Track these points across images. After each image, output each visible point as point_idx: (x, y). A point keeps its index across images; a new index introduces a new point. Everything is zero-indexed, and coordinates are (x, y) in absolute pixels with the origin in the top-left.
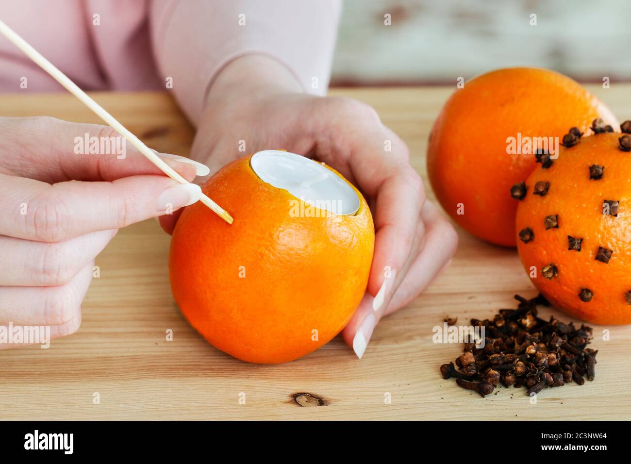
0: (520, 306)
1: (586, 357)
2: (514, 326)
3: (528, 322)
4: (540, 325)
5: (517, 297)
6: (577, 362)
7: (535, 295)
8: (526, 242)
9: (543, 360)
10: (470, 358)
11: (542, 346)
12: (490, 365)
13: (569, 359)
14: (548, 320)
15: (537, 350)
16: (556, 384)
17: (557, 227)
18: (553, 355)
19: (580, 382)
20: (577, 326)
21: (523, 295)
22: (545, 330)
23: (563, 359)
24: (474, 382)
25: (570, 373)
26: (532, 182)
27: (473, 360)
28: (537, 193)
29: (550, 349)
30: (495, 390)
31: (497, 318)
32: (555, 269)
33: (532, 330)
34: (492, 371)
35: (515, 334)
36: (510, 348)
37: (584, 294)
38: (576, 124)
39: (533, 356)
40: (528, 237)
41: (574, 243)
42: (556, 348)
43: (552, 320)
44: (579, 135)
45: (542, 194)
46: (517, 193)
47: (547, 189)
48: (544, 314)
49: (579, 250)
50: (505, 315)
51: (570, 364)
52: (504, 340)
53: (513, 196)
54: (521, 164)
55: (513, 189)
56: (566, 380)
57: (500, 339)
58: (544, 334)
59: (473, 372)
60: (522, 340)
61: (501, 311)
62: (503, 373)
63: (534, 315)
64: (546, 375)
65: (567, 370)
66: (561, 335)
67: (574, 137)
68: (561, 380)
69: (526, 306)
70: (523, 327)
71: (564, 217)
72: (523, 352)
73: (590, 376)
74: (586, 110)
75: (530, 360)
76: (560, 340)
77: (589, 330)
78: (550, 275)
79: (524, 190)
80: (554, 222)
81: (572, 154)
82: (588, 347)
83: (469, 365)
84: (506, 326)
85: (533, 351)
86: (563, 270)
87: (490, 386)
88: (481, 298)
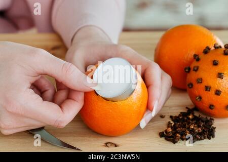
0: (188, 111)
1: (212, 129)
2: (186, 118)
3: (191, 117)
4: (195, 118)
5: (187, 108)
6: (209, 131)
7: (193, 107)
8: (190, 88)
9: (196, 131)
11: (196, 125)
12: (177, 132)
13: (205, 130)
14: (198, 116)
15: (194, 127)
16: (201, 139)
17: (201, 82)
18: (200, 129)
19: (209, 139)
20: (209, 118)
21: (189, 107)
22: (197, 120)
23: (204, 130)
24: (172, 139)
25: (206, 135)
26: (192, 66)
27: (171, 131)
28: (194, 70)
29: (199, 126)
30: (179, 141)
31: (180, 115)
32: (200, 98)
33: (192, 120)
34: (178, 135)
35: (186, 121)
36: (184, 126)
37: (211, 107)
38: (208, 45)
39: (193, 129)
40: (191, 86)
41: (208, 88)
42: (201, 126)
43: (199, 116)
44: (209, 49)
45: (196, 71)
46: (187, 70)
47: (198, 69)
48: (197, 114)
49: (209, 91)
50: (182, 114)
51: (206, 132)
52: (182, 123)
53: (186, 71)
54: (189, 59)
55: (185, 69)
56: (205, 138)
57: (181, 123)
59: (171, 135)
60: (189, 123)
61: (181, 113)
62: (182, 135)
63: (193, 114)
64: (197, 136)
66: (203, 121)
67: (207, 50)
68: (203, 138)
69: (190, 111)
70: (189, 119)
71: (204, 79)
72: (189, 128)
73: (213, 136)
74: (212, 40)
76: (202, 123)
77: (213, 120)
78: (199, 100)
79: (189, 69)
80: (200, 81)
81: (207, 56)
82: (212, 126)
83: (169, 132)
84: (183, 118)
85: (193, 127)
86: (203, 98)
87: (177, 140)
88: (174, 108)
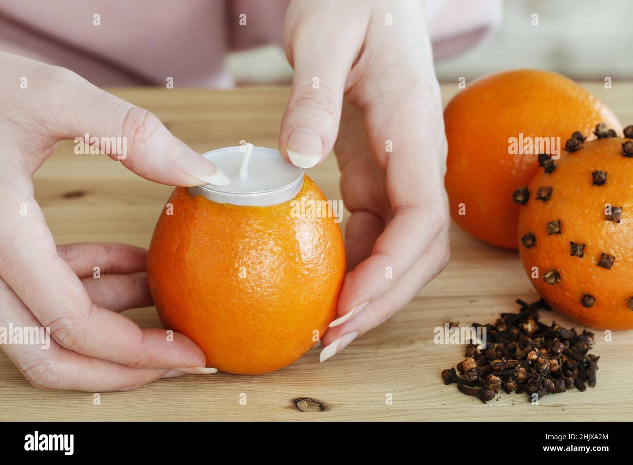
0: (522, 310)
1: (588, 363)
2: (515, 331)
3: (529, 327)
4: (542, 329)
5: (519, 302)
6: (579, 368)
7: (537, 299)
8: (528, 247)
9: (545, 367)
10: (472, 363)
11: (544, 351)
12: (491, 371)
13: (570, 365)
14: (550, 325)
15: (539, 355)
16: (558, 390)
17: (559, 232)
18: (555, 361)
19: (582, 388)
20: (579, 331)
21: (524, 299)
22: (547, 335)
23: (565, 364)
24: (476, 388)
25: (571, 379)
26: (534, 188)
27: (474, 366)
28: (540, 198)
29: (552, 354)
30: (497, 396)
31: (499, 323)
32: (557, 275)
33: (534, 335)
34: (494, 378)
35: (517, 339)
36: (511, 354)
37: (586, 299)
38: (579, 130)
39: (535, 362)
40: (530, 242)
41: (577, 249)
42: (558, 354)
43: (554, 325)
44: (582, 139)
45: (545, 199)
46: (520, 198)
47: (549, 195)
48: (546, 319)
49: (581, 256)
50: (506, 318)
51: (572, 370)
52: (506, 345)
53: (517, 201)
54: (524, 168)
55: (516, 194)
56: (568, 386)
57: (501, 344)
58: (546, 339)
59: (475, 378)
60: (524, 345)
61: (503, 315)
62: (505, 379)
63: (536, 319)
64: (548, 381)
65: (569, 376)
66: (563, 340)
67: (577, 142)
68: (563, 386)
69: (528, 311)
70: (525, 332)
71: (567, 223)
72: (525, 358)
73: (592, 383)
74: (589, 113)
75: (532, 366)
76: (562, 346)
77: (591, 335)
78: (552, 281)
79: (527, 195)
80: (556, 228)
81: (575, 159)
82: (590, 352)
83: (471, 370)
84: (508, 330)
85: (535, 357)
86: (565, 275)
87: (491, 392)
88: (482, 302)
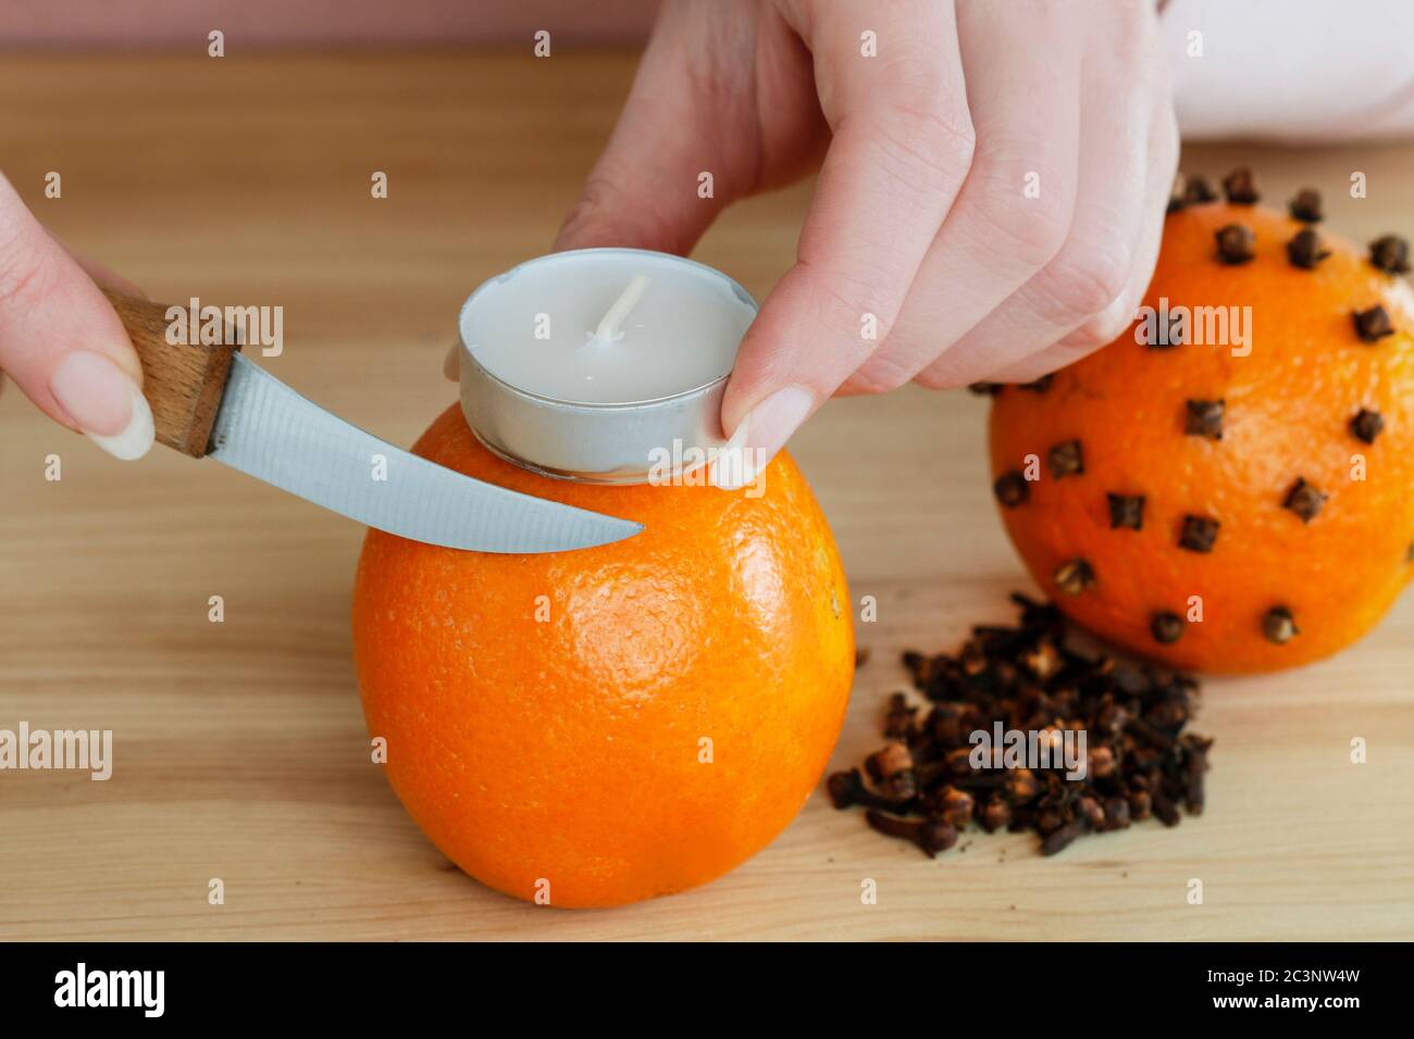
0: (1024, 620)
1: (1186, 755)
2: (1007, 673)
3: (1043, 662)
4: (1074, 669)
5: (1016, 597)
6: (1164, 769)
10: (901, 757)
12: (950, 776)
13: (1142, 762)
14: (1091, 659)
16: (1111, 825)
18: (1104, 753)
19: (1169, 819)
21: (1032, 595)
22: (1084, 685)
23: (1129, 761)
24: (911, 819)
25: (1145, 798)
27: (907, 763)
29: (1100, 736)
30: (962, 839)
31: (968, 652)
33: (1054, 684)
34: (955, 795)
35: (1012, 692)
42: (1110, 734)
43: (1101, 662)
50: (987, 641)
51: (1146, 773)
52: (986, 709)
56: (1136, 814)
58: (1083, 694)
59: (908, 793)
60: (1031, 709)
61: (979, 631)
62: (982, 797)
63: (1059, 641)
64: (1088, 804)
65: (1137, 788)
66: (1123, 698)
68: (1123, 813)
69: (1038, 622)
70: (1029, 674)
73: (1195, 805)
76: (1122, 714)
77: (1192, 684)
82: (1191, 728)
83: (898, 775)
84: (990, 674)
87: (948, 831)
